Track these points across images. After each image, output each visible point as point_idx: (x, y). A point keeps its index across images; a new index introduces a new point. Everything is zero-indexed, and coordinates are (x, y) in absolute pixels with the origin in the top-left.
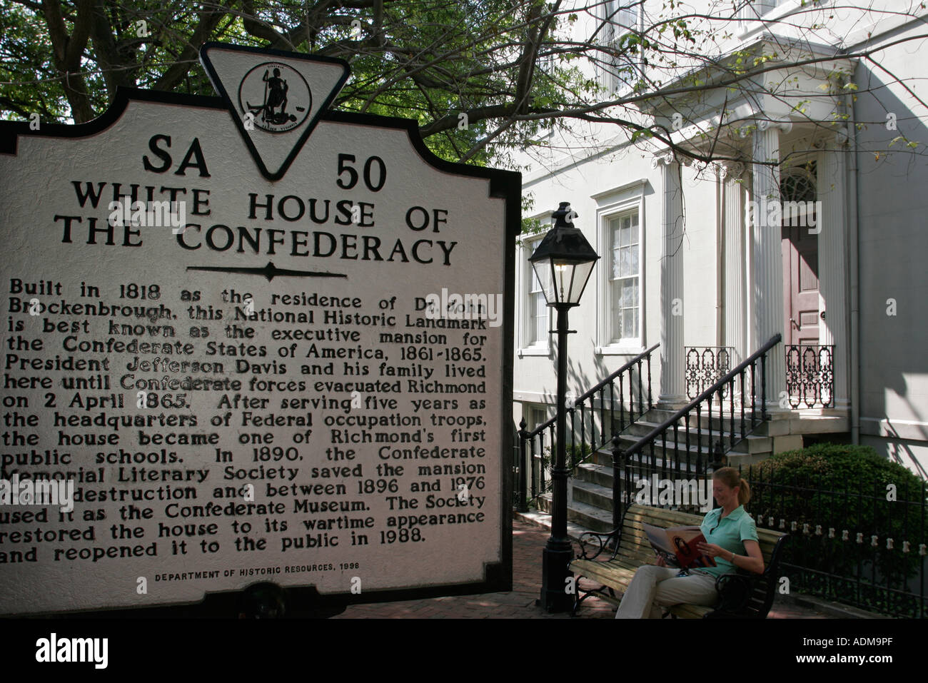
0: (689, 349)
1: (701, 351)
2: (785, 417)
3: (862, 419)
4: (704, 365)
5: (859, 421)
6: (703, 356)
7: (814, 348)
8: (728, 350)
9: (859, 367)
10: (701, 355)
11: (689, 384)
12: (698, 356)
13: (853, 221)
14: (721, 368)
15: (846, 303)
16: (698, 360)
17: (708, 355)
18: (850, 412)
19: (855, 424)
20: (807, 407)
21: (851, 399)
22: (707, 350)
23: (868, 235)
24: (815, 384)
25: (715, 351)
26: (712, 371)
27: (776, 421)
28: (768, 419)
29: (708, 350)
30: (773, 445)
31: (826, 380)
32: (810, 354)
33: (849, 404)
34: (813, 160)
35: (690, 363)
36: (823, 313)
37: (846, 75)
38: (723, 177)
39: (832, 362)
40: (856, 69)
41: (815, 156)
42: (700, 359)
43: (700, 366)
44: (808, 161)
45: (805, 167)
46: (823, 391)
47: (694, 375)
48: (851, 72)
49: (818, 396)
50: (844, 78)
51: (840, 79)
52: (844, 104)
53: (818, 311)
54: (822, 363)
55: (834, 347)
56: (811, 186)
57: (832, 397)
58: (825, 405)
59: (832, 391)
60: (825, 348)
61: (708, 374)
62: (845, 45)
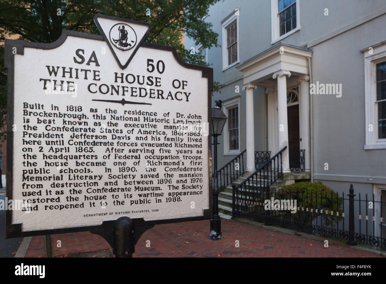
0: (256, 152)
1: (260, 153)
2: (289, 174)
3: (314, 174)
7: (298, 151)
8: (269, 152)
9: (313, 157)
10: (260, 154)
11: (256, 164)
12: (259, 155)
13: (311, 107)
14: (267, 159)
15: (308, 135)
17: (262, 154)
18: (310, 172)
19: (312, 176)
20: (296, 171)
21: (311, 168)
23: (316, 112)
24: (299, 163)
25: (265, 153)
27: (286, 175)
28: (283, 175)
29: (262, 152)
30: (285, 183)
31: (302, 159)
34: (297, 87)
35: (257, 157)
36: (301, 139)
37: (309, 57)
38: (266, 93)
39: (304, 155)
40: (312, 55)
41: (298, 85)
42: (260, 156)
43: (260, 158)
44: (296, 87)
45: (294, 89)
46: (301, 165)
47: (257, 161)
48: (310, 56)
49: (300, 167)
50: (308, 58)
51: (307, 58)
52: (308, 67)
53: (299, 138)
54: (301, 156)
55: (305, 150)
56: (297, 96)
57: (304, 167)
58: (302, 170)
59: (304, 165)
60: (302, 151)
61: (263, 161)
62: (308, 47)
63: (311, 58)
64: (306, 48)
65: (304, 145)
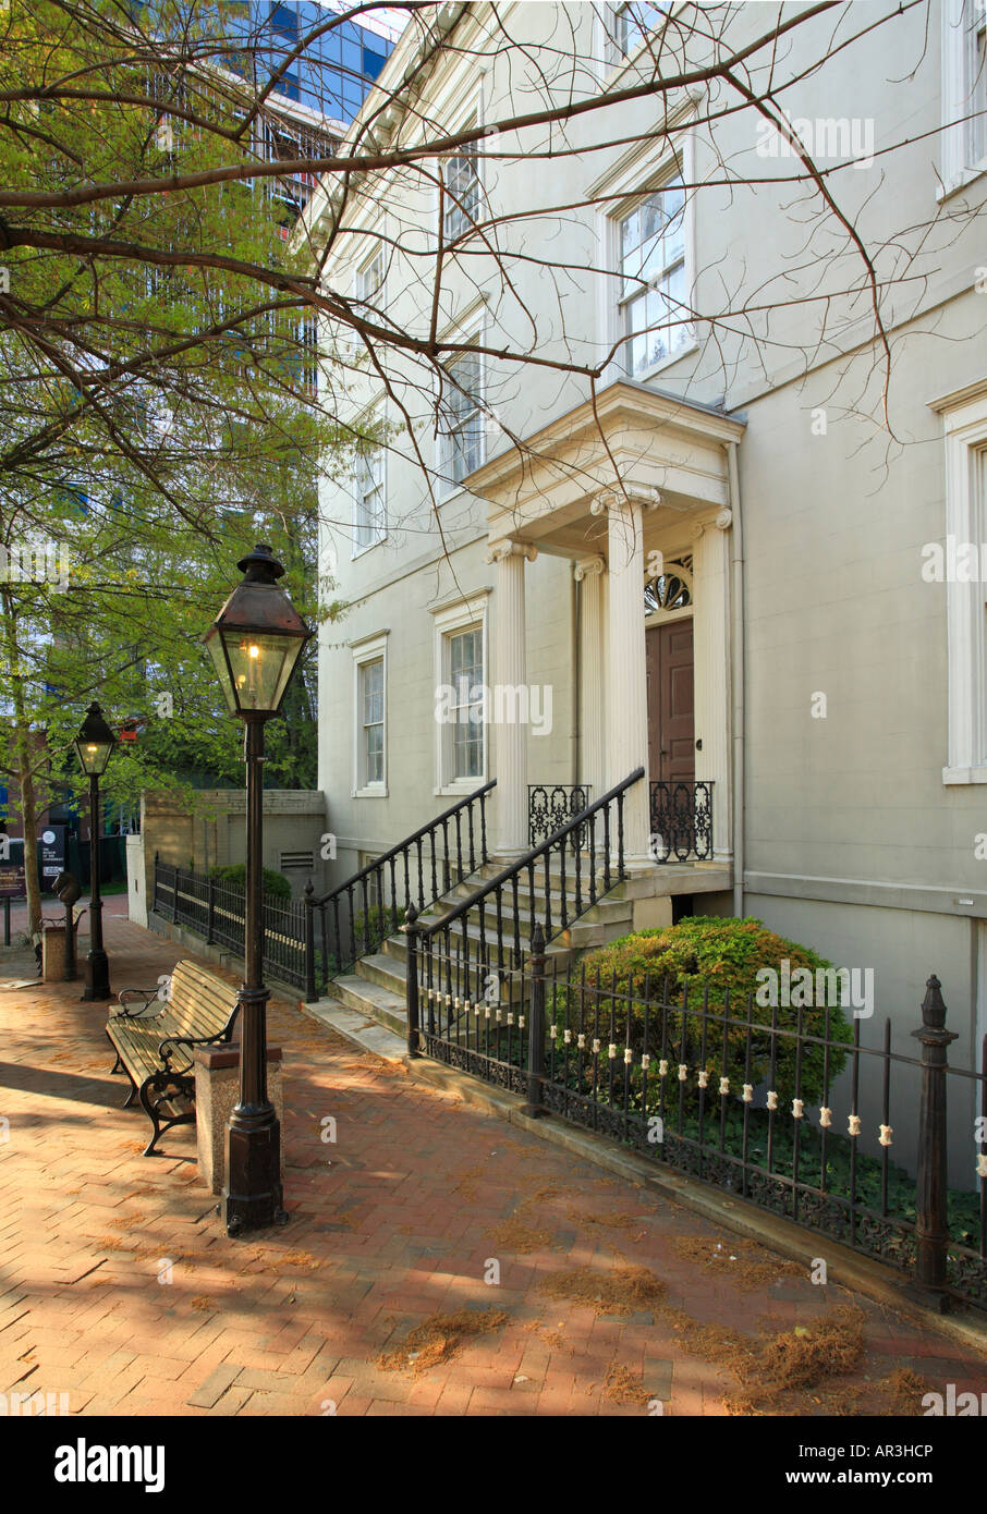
0: (535, 788)
1: (549, 791)
2: (648, 874)
3: (746, 873)
4: (553, 808)
5: (743, 875)
6: (553, 797)
7: (687, 786)
8: (584, 789)
9: (744, 808)
10: (549, 795)
11: (534, 831)
12: (546, 797)
13: (738, 624)
14: (575, 810)
15: (727, 729)
16: (546, 802)
17: (559, 795)
18: (732, 865)
19: (738, 880)
20: (678, 860)
21: (733, 849)
22: (557, 790)
23: (754, 643)
24: (689, 831)
25: (568, 791)
26: (564, 816)
27: (636, 880)
28: (626, 878)
29: (559, 789)
30: (632, 911)
31: (700, 818)
32: (681, 793)
33: (732, 855)
34: (687, 554)
35: (536, 805)
36: (700, 741)
37: (730, 442)
38: (578, 579)
39: (709, 803)
40: (742, 436)
41: (690, 547)
42: (549, 800)
43: (549, 809)
44: (682, 555)
45: (678, 562)
46: (698, 839)
47: (540, 820)
48: (735, 439)
49: (691, 845)
50: (727, 446)
51: (721, 448)
52: (726, 479)
53: (693, 739)
54: (697, 804)
55: (712, 783)
56: (685, 586)
57: (709, 847)
58: (702, 857)
59: (710, 840)
60: (701, 785)
61: (559, 819)
62: (728, 406)
63: (737, 445)
64: (719, 413)
65: (710, 765)
